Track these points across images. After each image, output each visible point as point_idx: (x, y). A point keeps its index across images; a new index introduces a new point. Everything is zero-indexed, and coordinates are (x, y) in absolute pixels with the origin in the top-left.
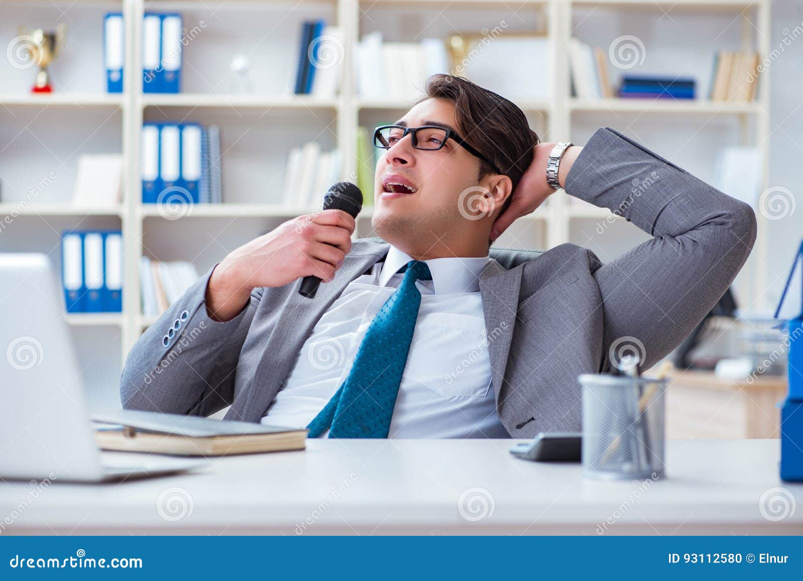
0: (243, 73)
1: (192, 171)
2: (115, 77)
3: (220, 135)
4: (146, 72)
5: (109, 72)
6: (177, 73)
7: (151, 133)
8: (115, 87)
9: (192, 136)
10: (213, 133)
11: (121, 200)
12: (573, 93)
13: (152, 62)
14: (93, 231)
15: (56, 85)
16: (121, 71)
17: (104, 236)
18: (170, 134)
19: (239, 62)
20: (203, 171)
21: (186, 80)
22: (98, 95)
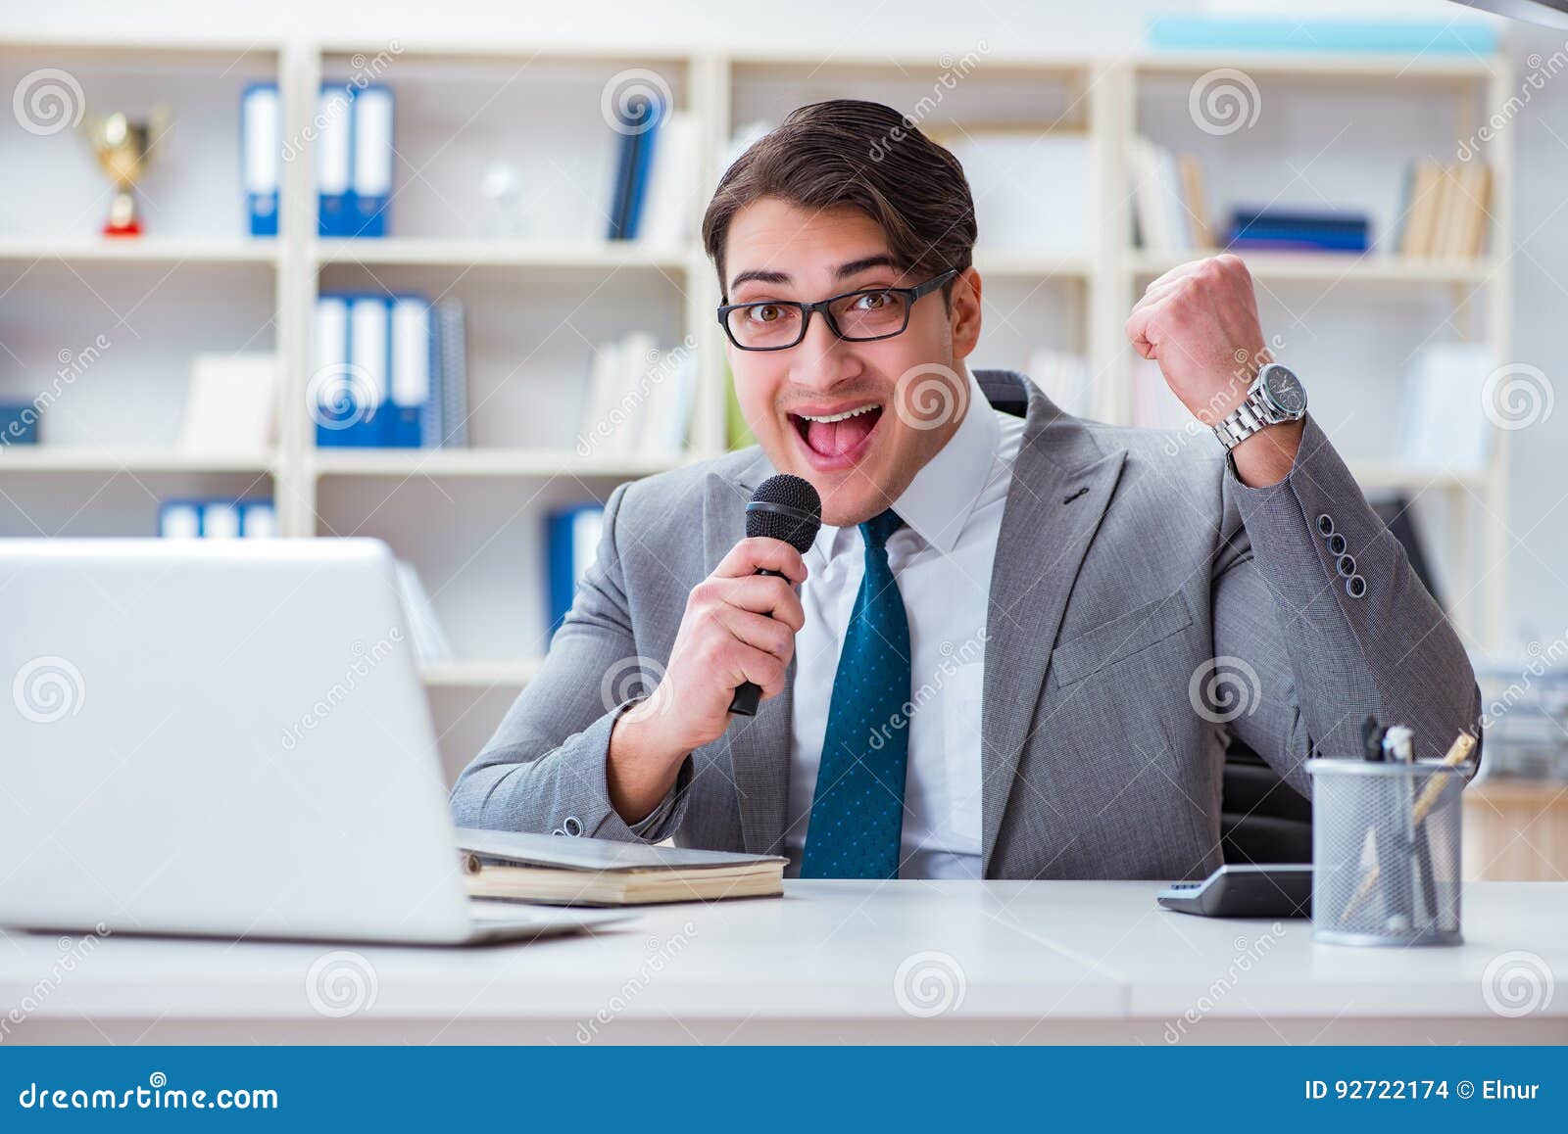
0: (507, 200)
1: (411, 387)
2: (264, 208)
3: (466, 319)
4: (324, 200)
5: (253, 198)
6: (381, 201)
7: (332, 314)
8: (265, 225)
9: (411, 319)
10: (452, 316)
11: (274, 439)
12: (1138, 241)
13: (334, 180)
14: (221, 500)
15: (150, 221)
16: (276, 196)
17: (242, 509)
18: (369, 315)
19: (499, 179)
20: (432, 391)
21: (399, 214)
22: (231, 242)
